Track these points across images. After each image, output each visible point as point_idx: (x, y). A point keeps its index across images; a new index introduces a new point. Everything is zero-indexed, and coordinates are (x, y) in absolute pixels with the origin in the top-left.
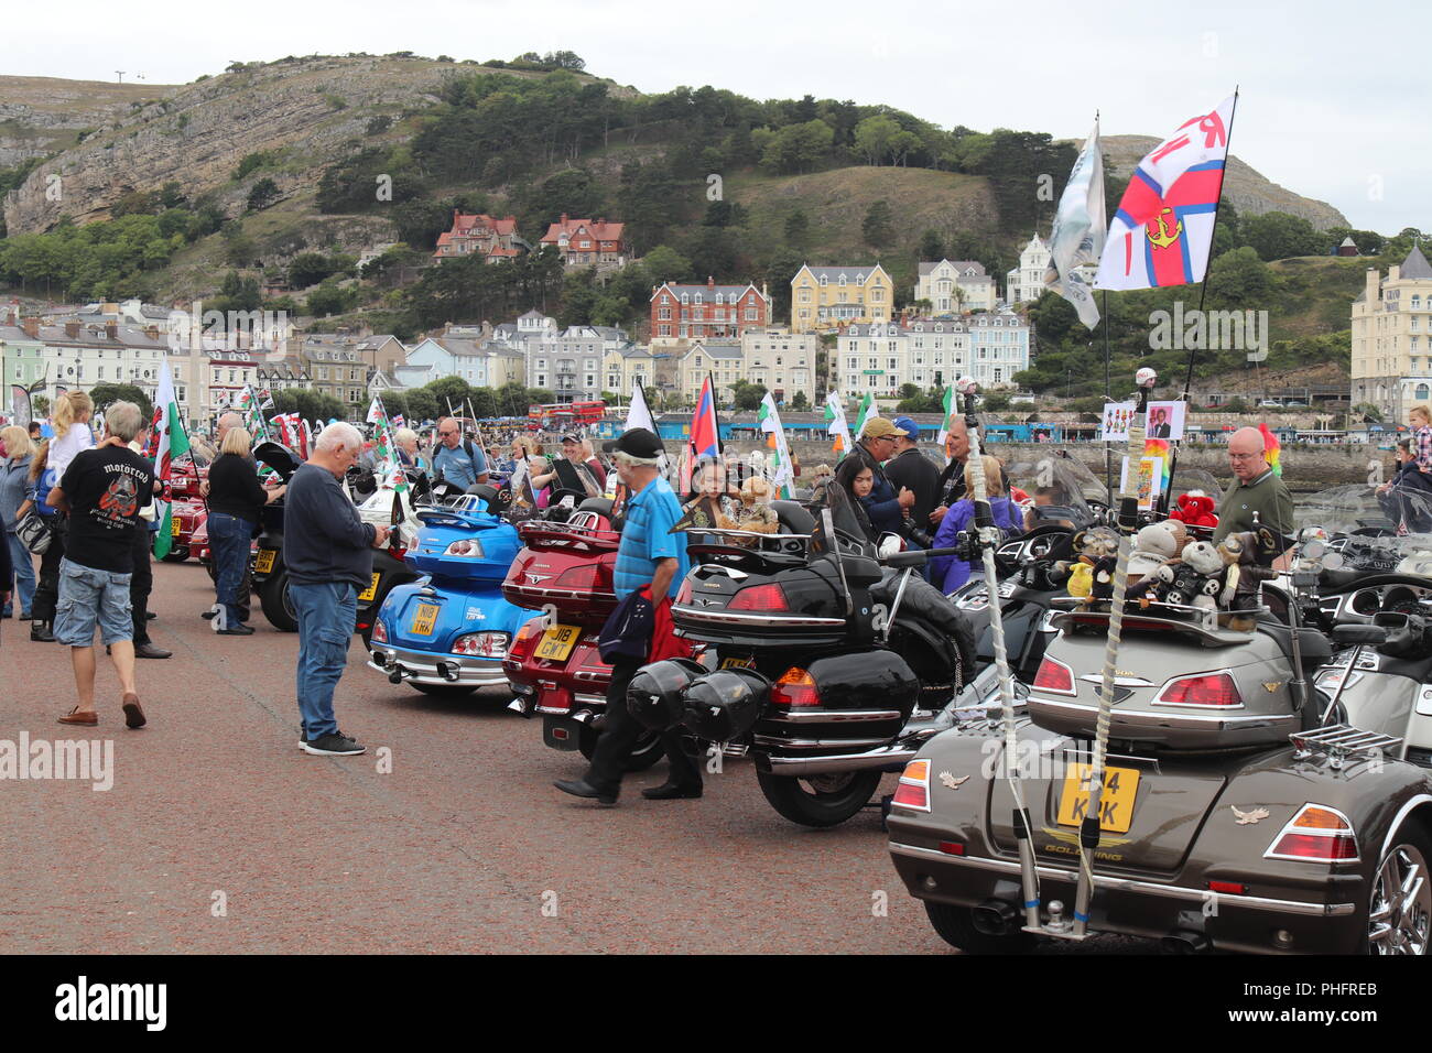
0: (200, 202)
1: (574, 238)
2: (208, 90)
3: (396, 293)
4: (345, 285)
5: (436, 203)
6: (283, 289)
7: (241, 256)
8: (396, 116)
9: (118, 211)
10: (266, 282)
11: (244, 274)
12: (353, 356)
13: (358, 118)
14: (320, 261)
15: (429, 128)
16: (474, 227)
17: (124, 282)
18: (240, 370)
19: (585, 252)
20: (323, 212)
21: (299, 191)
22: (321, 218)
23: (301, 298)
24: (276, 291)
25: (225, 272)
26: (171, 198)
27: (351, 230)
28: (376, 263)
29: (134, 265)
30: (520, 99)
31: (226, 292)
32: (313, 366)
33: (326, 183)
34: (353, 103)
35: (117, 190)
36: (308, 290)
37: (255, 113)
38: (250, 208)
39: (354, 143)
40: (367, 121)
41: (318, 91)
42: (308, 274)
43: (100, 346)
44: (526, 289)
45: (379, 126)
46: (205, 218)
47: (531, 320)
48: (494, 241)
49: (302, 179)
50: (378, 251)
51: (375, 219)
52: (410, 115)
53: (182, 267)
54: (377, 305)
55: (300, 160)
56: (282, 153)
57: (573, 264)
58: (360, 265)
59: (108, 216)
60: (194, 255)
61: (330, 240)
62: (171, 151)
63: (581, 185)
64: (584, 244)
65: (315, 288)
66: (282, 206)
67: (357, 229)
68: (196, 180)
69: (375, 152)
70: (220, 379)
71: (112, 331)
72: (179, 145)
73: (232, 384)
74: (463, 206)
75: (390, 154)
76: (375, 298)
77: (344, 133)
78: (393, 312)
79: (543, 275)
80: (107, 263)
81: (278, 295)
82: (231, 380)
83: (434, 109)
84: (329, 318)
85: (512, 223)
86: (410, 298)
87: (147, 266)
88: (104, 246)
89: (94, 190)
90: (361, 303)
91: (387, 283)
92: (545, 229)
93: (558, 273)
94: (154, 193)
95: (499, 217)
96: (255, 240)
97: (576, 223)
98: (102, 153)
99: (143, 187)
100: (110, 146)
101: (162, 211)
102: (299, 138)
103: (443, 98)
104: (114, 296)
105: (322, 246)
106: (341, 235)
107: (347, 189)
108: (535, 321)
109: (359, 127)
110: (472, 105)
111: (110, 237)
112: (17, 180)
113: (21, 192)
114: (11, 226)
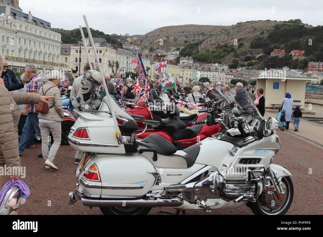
0: (230, 46)
1: (295, 53)
2: (233, 27)
3: (262, 63)
4: (253, 61)
5: (271, 47)
6: (243, 62)
7: (236, 56)
8: (265, 31)
9: (217, 48)
10: (240, 60)
11: (236, 59)
12: (250, 73)
13: (259, 32)
14: (250, 57)
15: (270, 33)
16: (277, 51)
17: (217, 60)
18: (230, 75)
19: (297, 56)
20: (251, 48)
21: (247, 44)
22: (250, 50)
23: (246, 63)
24: (242, 62)
25: (233, 58)
26: (226, 46)
27: (255, 52)
28: (259, 57)
29: (218, 57)
30: (288, 28)
31: (233, 62)
32: (243, 75)
33: (252, 43)
34: (258, 29)
35: (217, 45)
36: (247, 62)
37: (241, 31)
38: (239, 48)
39: (258, 36)
40: (260, 32)
41: (252, 27)
42: (247, 59)
43: (207, 71)
44: (285, 62)
45: (262, 33)
46: (231, 49)
47: (285, 68)
48: (281, 54)
49: (248, 43)
50: (260, 55)
51: (260, 50)
52: (268, 31)
53: (227, 58)
54: (259, 65)
55: (248, 39)
56: (245, 38)
57: (295, 58)
58: (256, 57)
59: (215, 49)
60: (229, 56)
61: (252, 53)
62: (226, 38)
63: (298, 44)
64: (297, 54)
65: (248, 62)
66: (244, 47)
67: (257, 51)
68: (230, 43)
69: (261, 38)
70: (227, 77)
71: (209, 69)
72: (228, 37)
73: (229, 78)
74: (276, 48)
75: (264, 38)
76: (259, 63)
77: (256, 35)
78: (262, 66)
79: (289, 60)
80: (214, 57)
81: (242, 63)
82: (229, 77)
83: (272, 30)
84: (250, 67)
85: (284, 50)
86: (265, 64)
87: (221, 57)
88: (214, 54)
89: (213, 45)
90: (256, 64)
91: (261, 61)
92: (290, 52)
93: (291, 60)
94: (223, 45)
95: (282, 49)
96: (239, 53)
97: (296, 51)
98: (215, 38)
99: (221, 44)
100: (216, 37)
101: (224, 48)
102: (248, 35)
103: (274, 28)
104: (215, 63)
105: (250, 54)
106: (254, 52)
107: (255, 44)
108: (286, 68)
109: (259, 33)
110: (280, 29)
111: (215, 53)
112: (201, 43)
113: (202, 45)
114: (199, 51)
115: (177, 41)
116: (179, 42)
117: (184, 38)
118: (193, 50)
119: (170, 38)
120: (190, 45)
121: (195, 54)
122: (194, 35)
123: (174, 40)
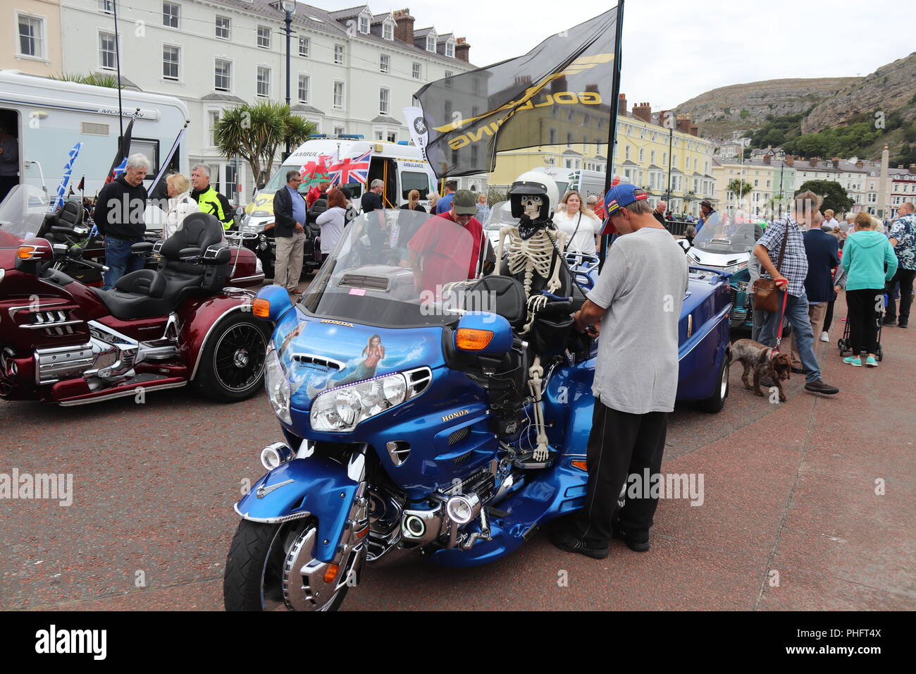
9: (850, 122)
11: (912, 145)
17: (851, 151)
25: (902, 145)
29: (856, 144)
31: (901, 154)
35: (851, 113)
46: (893, 122)
53: (881, 144)
59: (846, 125)
60: (887, 139)
62: (879, 94)
68: (891, 106)
71: (835, 163)
72: (883, 91)
80: (844, 144)
87: (863, 145)
88: (843, 137)
89: (841, 114)
94: (869, 113)
98: (845, 97)
99: (864, 111)
100: (850, 94)
111: (847, 133)
112: (807, 114)
113: (809, 117)
114: (803, 132)
115: (748, 119)
116: (753, 120)
117: (766, 111)
118: (787, 132)
119: (732, 112)
120: (777, 121)
121: (792, 139)
122: (791, 100)
123: (741, 116)
